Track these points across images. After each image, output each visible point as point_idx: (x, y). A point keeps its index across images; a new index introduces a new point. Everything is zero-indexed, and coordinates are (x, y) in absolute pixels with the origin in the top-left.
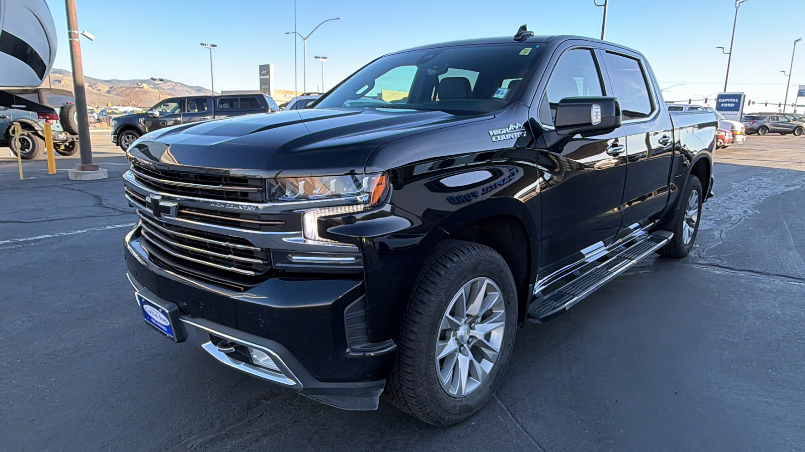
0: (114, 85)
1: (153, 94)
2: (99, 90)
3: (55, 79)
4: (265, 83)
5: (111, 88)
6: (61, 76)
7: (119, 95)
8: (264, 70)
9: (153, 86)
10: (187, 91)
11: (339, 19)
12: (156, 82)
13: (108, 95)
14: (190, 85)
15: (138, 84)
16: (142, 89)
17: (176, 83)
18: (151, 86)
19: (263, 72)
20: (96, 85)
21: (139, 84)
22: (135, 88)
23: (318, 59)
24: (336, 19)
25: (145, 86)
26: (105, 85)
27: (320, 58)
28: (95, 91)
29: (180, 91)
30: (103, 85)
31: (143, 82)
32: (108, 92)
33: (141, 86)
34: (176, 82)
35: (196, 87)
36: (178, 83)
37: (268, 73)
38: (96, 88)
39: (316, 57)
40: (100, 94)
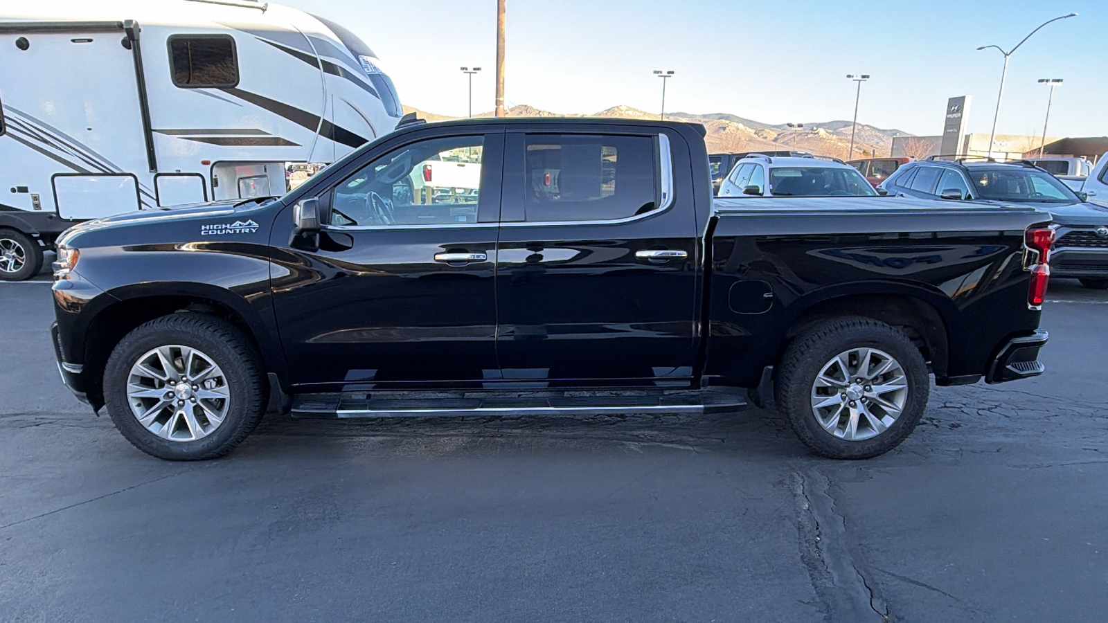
0: (784, 131)
1: (829, 141)
2: (766, 138)
3: (721, 126)
4: (953, 124)
5: (779, 135)
6: (727, 122)
7: (787, 144)
8: (956, 104)
9: (831, 131)
10: (877, 136)
11: (1074, 15)
12: (793, 129)
13: (774, 143)
14: (881, 128)
15: (812, 129)
16: (816, 135)
17: (863, 126)
18: (829, 131)
19: (953, 108)
20: (763, 132)
21: (815, 128)
22: (808, 134)
23: (1045, 83)
24: (1067, 16)
25: (822, 131)
26: (773, 131)
27: (1047, 81)
28: (760, 139)
29: (866, 136)
30: (771, 132)
31: (819, 125)
32: (775, 140)
33: (816, 132)
34: (863, 124)
35: (891, 130)
36: (866, 125)
37: (960, 110)
38: (762, 135)
39: (1041, 81)
40: (765, 143)
